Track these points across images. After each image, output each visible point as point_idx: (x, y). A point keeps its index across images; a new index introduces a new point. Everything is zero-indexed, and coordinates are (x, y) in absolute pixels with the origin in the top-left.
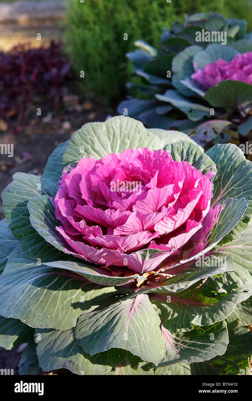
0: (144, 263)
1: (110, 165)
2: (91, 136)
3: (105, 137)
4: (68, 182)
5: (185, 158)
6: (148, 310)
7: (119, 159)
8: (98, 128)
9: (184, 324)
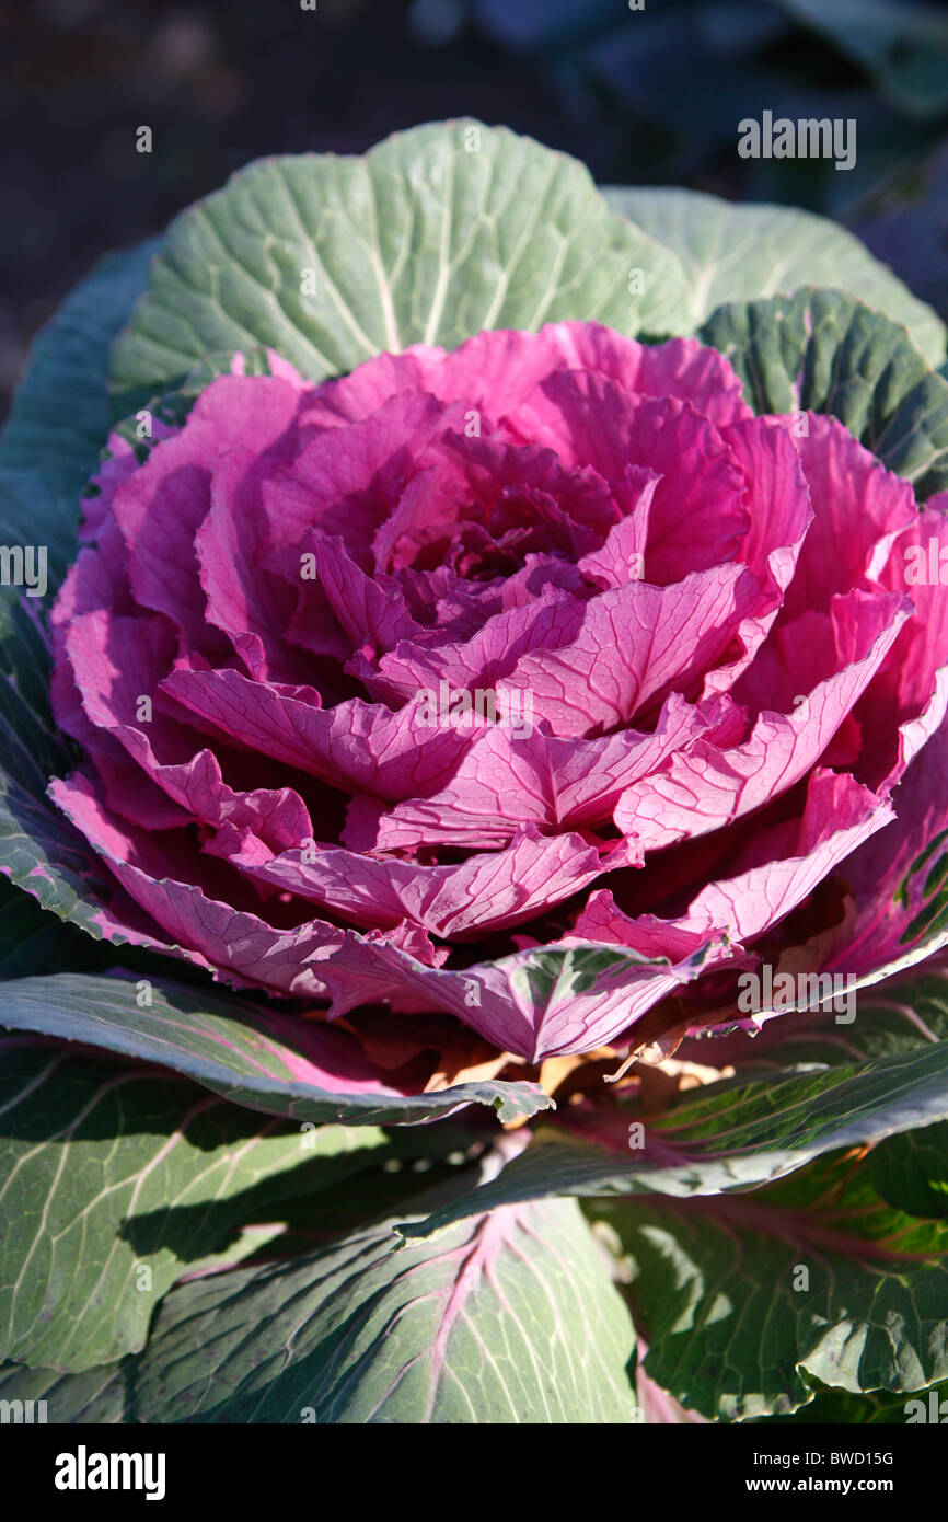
0: (547, 1017)
1: (380, 425)
2: (284, 234)
3: (362, 243)
4: (131, 516)
5: (822, 391)
6: (560, 1269)
7: (432, 396)
8: (321, 186)
9: (762, 1369)
